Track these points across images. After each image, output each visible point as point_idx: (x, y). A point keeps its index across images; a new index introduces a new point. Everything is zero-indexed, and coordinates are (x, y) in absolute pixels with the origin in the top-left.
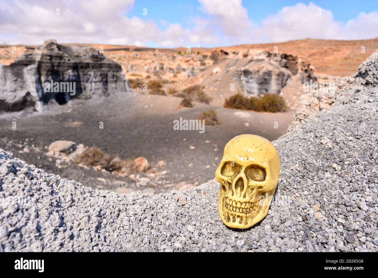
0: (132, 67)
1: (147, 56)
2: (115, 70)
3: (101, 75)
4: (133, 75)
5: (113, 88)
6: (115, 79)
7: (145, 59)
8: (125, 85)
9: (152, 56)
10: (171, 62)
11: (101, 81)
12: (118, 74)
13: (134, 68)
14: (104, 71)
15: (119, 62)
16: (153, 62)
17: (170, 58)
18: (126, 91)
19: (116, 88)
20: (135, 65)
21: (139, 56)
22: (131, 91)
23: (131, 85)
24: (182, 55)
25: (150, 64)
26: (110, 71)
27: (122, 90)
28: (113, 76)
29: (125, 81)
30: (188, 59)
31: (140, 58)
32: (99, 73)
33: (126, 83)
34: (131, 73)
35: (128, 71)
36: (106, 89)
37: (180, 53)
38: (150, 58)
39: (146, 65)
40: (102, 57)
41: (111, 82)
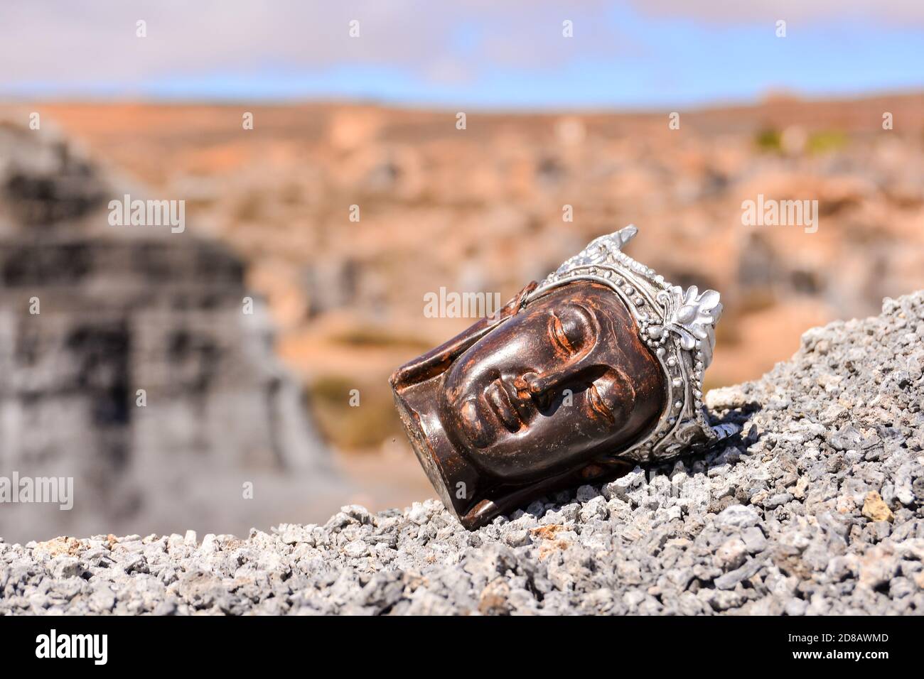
0: (351, 272)
1: (484, 182)
2: (193, 287)
3: (78, 339)
4: (361, 341)
5: (171, 448)
6: (192, 369)
7: (469, 206)
8: (273, 418)
9: (525, 180)
10: (694, 224)
11: (79, 386)
12: (218, 326)
13: (373, 282)
14: (99, 306)
15: (244, 238)
16: (535, 226)
17: (687, 187)
18: (280, 463)
19: (200, 446)
20: (379, 262)
21: (414, 182)
22: (326, 471)
23: (341, 425)
24: (783, 156)
25: (507, 244)
26: (145, 301)
27: (247, 461)
28: (180, 344)
29: (274, 387)
30: (839, 187)
31: (425, 201)
32: (58, 323)
33: (289, 404)
34: (341, 321)
35: (313, 313)
36: (119, 456)
37: (767, 140)
38: (512, 197)
39: (471, 252)
40: (89, 189)
41: (164, 395)
